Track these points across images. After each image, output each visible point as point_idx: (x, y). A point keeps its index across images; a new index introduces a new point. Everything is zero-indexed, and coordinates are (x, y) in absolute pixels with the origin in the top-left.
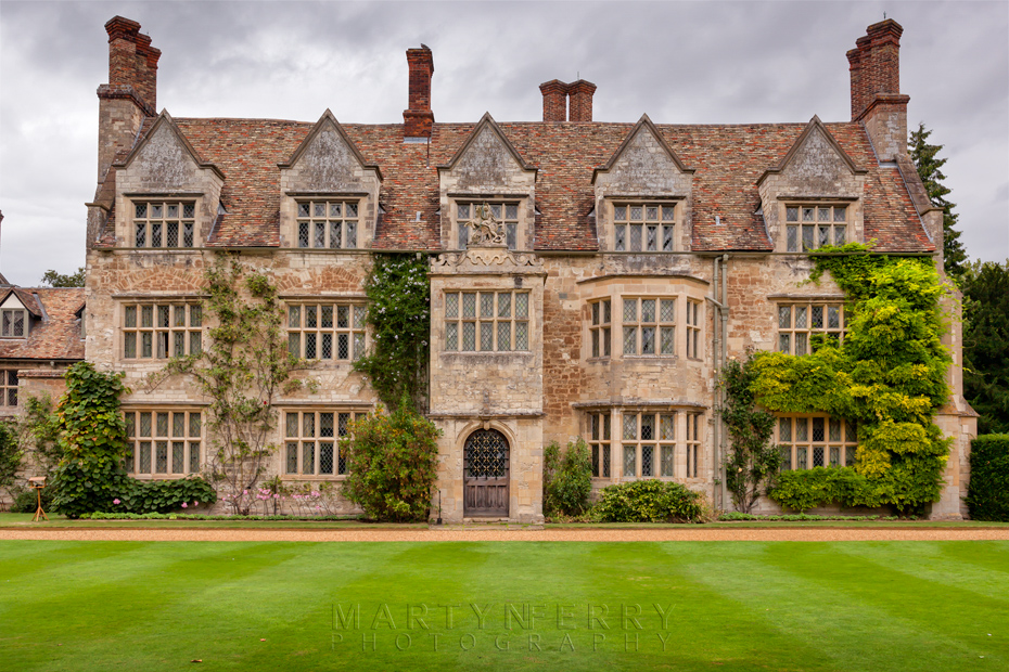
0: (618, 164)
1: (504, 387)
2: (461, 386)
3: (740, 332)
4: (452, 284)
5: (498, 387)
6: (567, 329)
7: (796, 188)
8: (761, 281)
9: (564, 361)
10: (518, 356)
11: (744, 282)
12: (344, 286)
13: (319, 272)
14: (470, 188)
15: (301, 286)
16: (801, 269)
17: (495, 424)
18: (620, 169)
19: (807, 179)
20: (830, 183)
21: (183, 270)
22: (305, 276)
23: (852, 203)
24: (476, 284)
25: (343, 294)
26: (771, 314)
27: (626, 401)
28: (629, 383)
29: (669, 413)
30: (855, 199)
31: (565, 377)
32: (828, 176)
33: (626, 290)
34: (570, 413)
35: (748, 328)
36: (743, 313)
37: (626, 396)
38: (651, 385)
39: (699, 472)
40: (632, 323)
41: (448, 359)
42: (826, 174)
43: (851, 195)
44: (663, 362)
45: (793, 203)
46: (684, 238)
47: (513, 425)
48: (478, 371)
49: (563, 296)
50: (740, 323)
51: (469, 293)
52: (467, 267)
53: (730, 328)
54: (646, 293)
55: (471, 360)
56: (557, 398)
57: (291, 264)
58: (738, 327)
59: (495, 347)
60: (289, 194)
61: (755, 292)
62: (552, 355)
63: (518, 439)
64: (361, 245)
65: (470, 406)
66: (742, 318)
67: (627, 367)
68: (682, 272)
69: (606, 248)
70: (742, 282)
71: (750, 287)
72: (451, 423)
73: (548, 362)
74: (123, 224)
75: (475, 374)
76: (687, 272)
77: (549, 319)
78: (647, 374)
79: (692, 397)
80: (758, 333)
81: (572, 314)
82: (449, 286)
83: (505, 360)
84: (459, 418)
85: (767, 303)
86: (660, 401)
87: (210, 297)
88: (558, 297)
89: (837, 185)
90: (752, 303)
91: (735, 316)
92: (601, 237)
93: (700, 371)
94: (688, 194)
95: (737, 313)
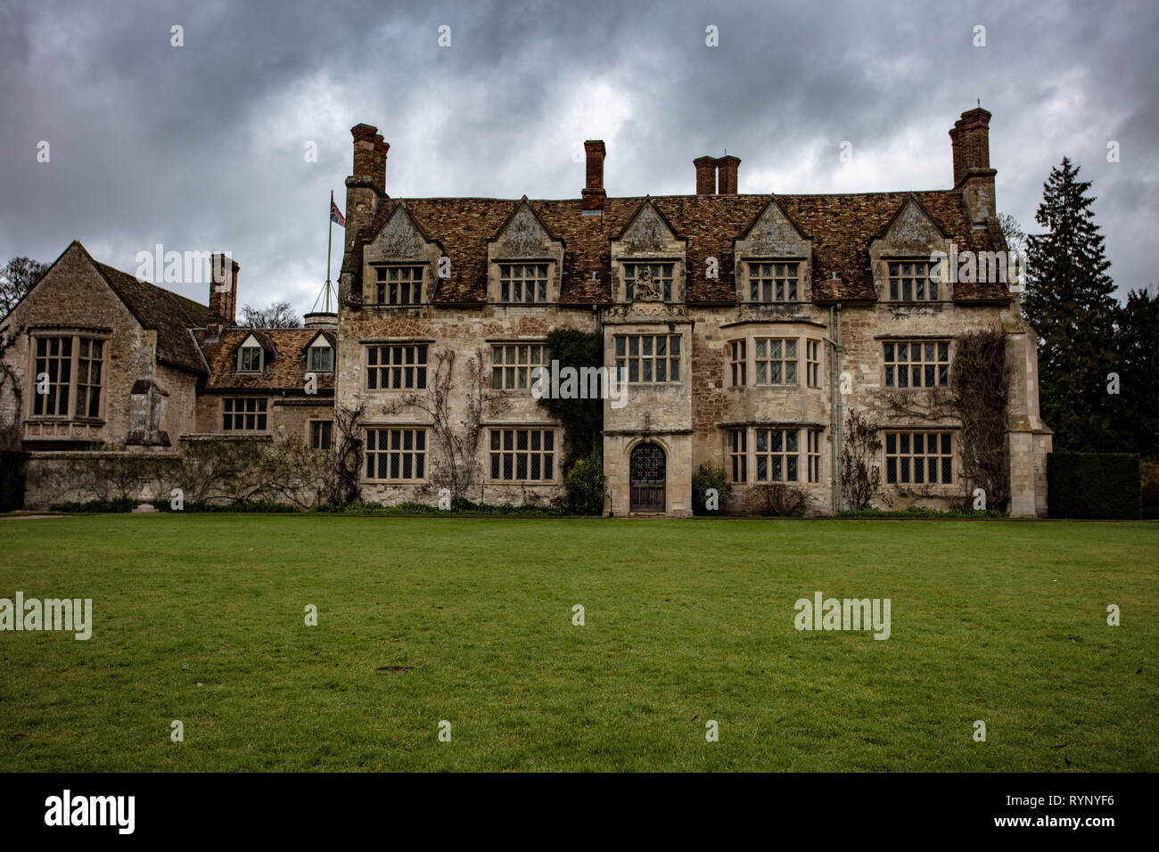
0: (752, 233)
1: (661, 410)
2: (628, 409)
3: (852, 366)
4: (621, 330)
5: (656, 410)
6: (713, 364)
7: (897, 249)
8: (868, 325)
9: (710, 390)
10: (672, 386)
11: (855, 325)
12: (537, 332)
13: (517, 321)
14: (635, 253)
15: (503, 332)
16: (901, 315)
17: (655, 438)
18: (753, 236)
19: (905, 242)
20: (925, 245)
21: (413, 321)
22: (506, 324)
24: (639, 331)
25: (535, 337)
26: (877, 351)
27: (758, 421)
28: (761, 406)
29: (793, 430)
31: (711, 402)
32: (923, 240)
33: (758, 332)
34: (715, 431)
35: (859, 362)
36: (854, 350)
37: (758, 417)
38: (778, 408)
39: (820, 478)
40: (763, 359)
42: (921, 239)
44: (788, 390)
45: (894, 263)
46: (805, 291)
47: (668, 439)
48: (641, 397)
49: (709, 338)
50: (852, 358)
51: (634, 338)
52: (632, 317)
53: (844, 363)
54: (773, 335)
55: (633, 389)
56: (705, 419)
57: (496, 315)
58: (851, 362)
59: (654, 379)
60: (494, 261)
61: (864, 333)
62: (701, 384)
63: (672, 450)
64: (549, 300)
65: (635, 426)
66: (854, 355)
67: (759, 394)
68: (804, 318)
69: (743, 299)
70: (853, 325)
71: (859, 329)
72: (620, 438)
73: (697, 390)
74: (369, 286)
75: (639, 400)
76: (808, 318)
77: (698, 356)
78: (775, 399)
79: (812, 418)
80: (867, 366)
81: (716, 352)
82: (619, 332)
83: (662, 389)
84: (625, 434)
85: (874, 342)
86: (786, 420)
87: (433, 342)
88: (704, 339)
89: (930, 246)
90: (862, 342)
91: (848, 352)
92: (739, 291)
93: (819, 397)
94: (808, 255)
95: (849, 350)
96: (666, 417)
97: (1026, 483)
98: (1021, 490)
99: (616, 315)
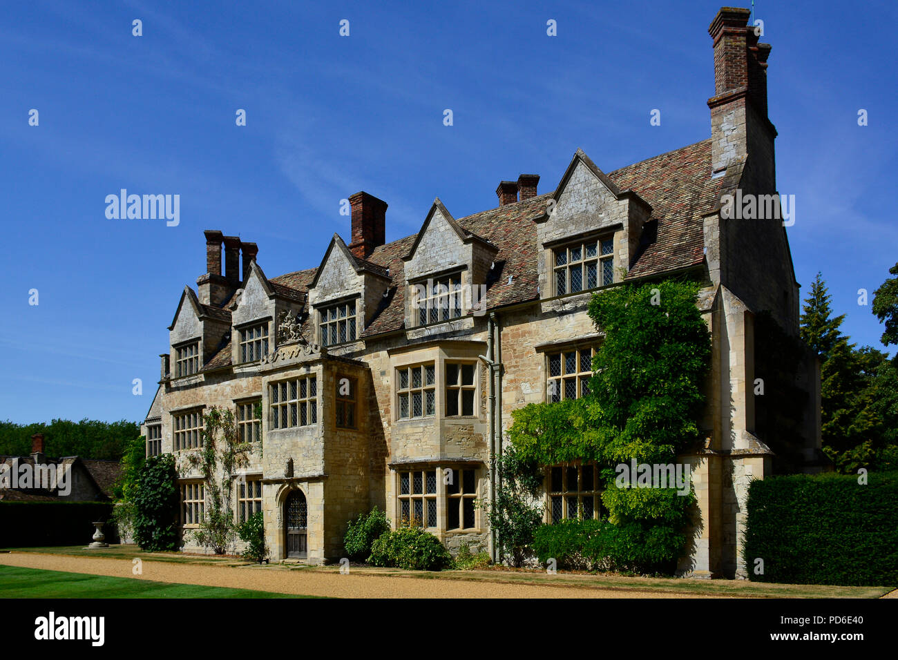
0: (417, 251)
1: (301, 455)
2: (278, 457)
3: (514, 385)
4: (274, 378)
5: (298, 456)
7: (561, 230)
8: (529, 332)
9: (384, 429)
10: (310, 430)
11: (516, 336)
13: (251, 380)
14: (326, 297)
15: (243, 391)
17: (297, 485)
18: (419, 253)
19: (571, 218)
20: (594, 216)
21: (194, 390)
22: (244, 384)
23: (617, 231)
24: (285, 375)
26: (539, 365)
27: (400, 461)
28: (401, 444)
30: (619, 226)
33: (398, 361)
35: (519, 380)
36: (515, 367)
37: (399, 456)
38: (416, 445)
40: (405, 391)
41: (271, 436)
44: (425, 423)
47: (306, 485)
48: (286, 443)
49: (383, 373)
50: (513, 377)
51: (284, 384)
52: (280, 363)
53: (504, 383)
54: (413, 362)
55: (284, 435)
56: (380, 460)
58: (511, 381)
59: (298, 423)
60: (236, 328)
61: (525, 344)
62: (377, 424)
63: (310, 497)
65: (281, 473)
66: (514, 372)
67: (399, 430)
70: (513, 336)
71: (520, 340)
72: (272, 486)
73: (374, 431)
74: (173, 365)
75: (285, 447)
78: (413, 434)
80: (528, 385)
81: (388, 388)
82: (272, 380)
83: (304, 433)
84: (276, 482)
85: (535, 354)
86: (422, 458)
87: (205, 406)
88: (380, 375)
90: (523, 355)
91: (509, 370)
92: (406, 317)
93: (472, 427)
94: (469, 262)
95: (510, 367)
96: (304, 462)
99: (267, 363)
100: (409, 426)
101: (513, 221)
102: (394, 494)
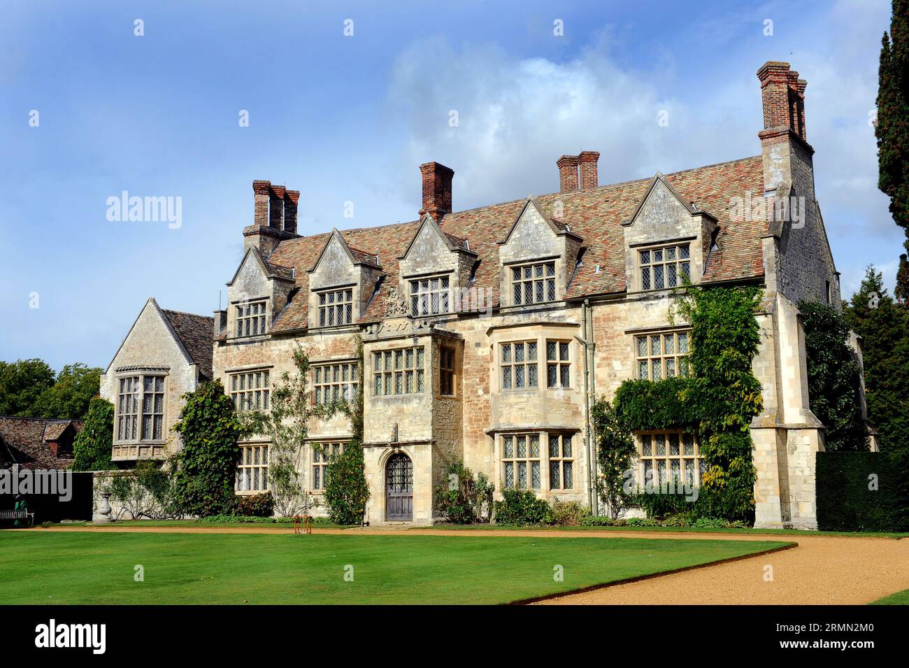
0: (513, 237)
1: (407, 421)
2: (381, 422)
3: (605, 362)
4: (377, 347)
6: (481, 371)
7: (646, 235)
8: (619, 318)
9: (479, 396)
11: (607, 320)
12: (344, 352)
13: (330, 343)
14: (417, 270)
15: (320, 354)
16: (652, 305)
17: (402, 449)
18: (514, 240)
19: (654, 226)
20: (672, 227)
21: (259, 350)
22: (322, 347)
23: (692, 241)
24: (390, 346)
25: (343, 357)
26: (629, 345)
27: (503, 427)
28: (505, 411)
29: (534, 434)
30: (695, 238)
31: (480, 409)
32: (671, 221)
35: (611, 358)
36: (607, 346)
37: (503, 423)
38: (520, 413)
39: (570, 484)
40: (508, 363)
41: (374, 402)
42: (669, 220)
43: (691, 235)
44: (528, 394)
45: (644, 250)
46: (560, 289)
47: (412, 448)
48: (391, 410)
49: (478, 345)
50: (604, 355)
51: (388, 353)
52: (384, 334)
53: (597, 360)
54: (516, 339)
55: (387, 401)
57: (315, 339)
58: (604, 359)
59: (403, 391)
60: (313, 291)
61: (615, 328)
62: (471, 391)
63: (417, 459)
64: (353, 322)
65: (386, 437)
66: (606, 351)
67: (502, 400)
68: (558, 317)
69: (505, 304)
70: (605, 320)
71: (611, 324)
72: (376, 449)
73: (468, 398)
74: (232, 322)
75: (390, 413)
76: (563, 316)
79: (557, 422)
80: (619, 362)
81: (483, 358)
82: (375, 349)
83: (409, 400)
84: (378, 445)
85: (625, 336)
86: (526, 425)
87: (272, 367)
88: (474, 346)
89: (678, 228)
90: (614, 337)
91: (601, 349)
92: (502, 296)
93: (569, 398)
94: (563, 253)
95: (602, 347)
96: (411, 428)
97: (770, 487)
98: (765, 496)
99: (371, 333)
100: (512, 396)
101: (589, 208)
102: (498, 458)
